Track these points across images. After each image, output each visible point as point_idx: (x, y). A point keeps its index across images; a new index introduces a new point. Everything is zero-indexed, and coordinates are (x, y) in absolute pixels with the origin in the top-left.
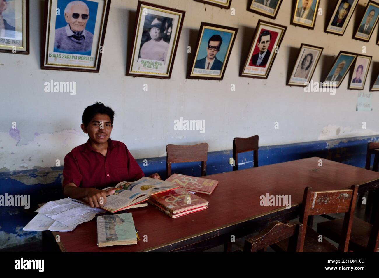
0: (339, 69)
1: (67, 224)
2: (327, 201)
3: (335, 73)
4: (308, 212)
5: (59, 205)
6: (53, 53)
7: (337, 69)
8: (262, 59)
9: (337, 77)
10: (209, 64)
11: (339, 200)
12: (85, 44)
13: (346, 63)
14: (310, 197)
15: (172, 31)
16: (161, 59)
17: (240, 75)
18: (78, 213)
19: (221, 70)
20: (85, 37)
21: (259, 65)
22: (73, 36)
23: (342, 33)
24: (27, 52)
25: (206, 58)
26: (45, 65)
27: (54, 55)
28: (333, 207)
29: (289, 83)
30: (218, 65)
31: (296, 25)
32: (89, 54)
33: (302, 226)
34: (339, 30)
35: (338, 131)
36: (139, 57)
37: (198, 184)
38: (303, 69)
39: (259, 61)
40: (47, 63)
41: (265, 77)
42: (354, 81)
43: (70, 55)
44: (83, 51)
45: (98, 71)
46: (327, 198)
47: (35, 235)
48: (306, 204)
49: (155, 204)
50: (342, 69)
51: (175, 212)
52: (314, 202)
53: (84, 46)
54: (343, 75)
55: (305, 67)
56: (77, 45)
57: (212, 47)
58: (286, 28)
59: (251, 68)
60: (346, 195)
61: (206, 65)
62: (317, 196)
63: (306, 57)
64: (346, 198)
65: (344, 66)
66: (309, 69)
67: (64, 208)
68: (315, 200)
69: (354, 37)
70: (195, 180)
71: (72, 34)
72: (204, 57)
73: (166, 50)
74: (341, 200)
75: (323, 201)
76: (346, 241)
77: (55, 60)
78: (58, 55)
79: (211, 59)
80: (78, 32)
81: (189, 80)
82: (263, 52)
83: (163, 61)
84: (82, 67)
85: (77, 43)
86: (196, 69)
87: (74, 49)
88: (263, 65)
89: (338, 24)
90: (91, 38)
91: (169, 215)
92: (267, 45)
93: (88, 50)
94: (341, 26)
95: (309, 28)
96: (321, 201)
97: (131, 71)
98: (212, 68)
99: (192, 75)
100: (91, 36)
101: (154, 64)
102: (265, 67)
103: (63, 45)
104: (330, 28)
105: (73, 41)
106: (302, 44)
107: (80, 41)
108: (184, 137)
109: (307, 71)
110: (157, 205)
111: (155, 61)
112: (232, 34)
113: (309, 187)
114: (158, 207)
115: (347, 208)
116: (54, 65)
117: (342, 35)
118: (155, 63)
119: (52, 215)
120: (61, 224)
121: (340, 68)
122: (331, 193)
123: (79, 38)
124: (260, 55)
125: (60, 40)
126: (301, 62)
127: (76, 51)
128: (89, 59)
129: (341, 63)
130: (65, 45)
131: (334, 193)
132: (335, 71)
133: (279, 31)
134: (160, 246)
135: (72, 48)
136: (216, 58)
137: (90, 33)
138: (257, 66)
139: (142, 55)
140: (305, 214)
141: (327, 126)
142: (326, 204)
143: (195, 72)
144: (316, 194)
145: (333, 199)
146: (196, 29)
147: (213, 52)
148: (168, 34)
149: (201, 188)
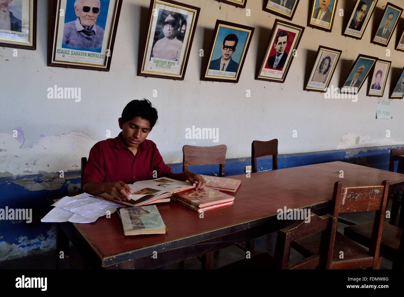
0: (358, 74)
1: (87, 217)
2: (358, 197)
3: (354, 79)
4: (338, 209)
5: (76, 200)
6: (62, 49)
7: (356, 74)
8: (279, 61)
9: (355, 82)
10: (224, 64)
11: (370, 196)
12: (95, 40)
13: (365, 67)
14: (340, 192)
15: (186, 29)
16: (174, 58)
17: (256, 78)
18: (97, 207)
19: (236, 72)
20: (96, 32)
21: (275, 68)
22: (83, 31)
23: (360, 37)
24: (34, 47)
25: (221, 58)
26: (52, 62)
27: (62, 50)
28: (364, 204)
29: (307, 88)
30: (234, 67)
31: (313, 27)
32: (99, 51)
33: (335, 219)
34: (357, 33)
35: (358, 140)
36: (152, 56)
37: (220, 182)
38: (321, 73)
39: (276, 63)
40: (54, 60)
41: (282, 80)
42: (373, 88)
43: (79, 51)
44: (93, 48)
45: (108, 69)
46: (358, 194)
47: (39, 246)
48: (336, 200)
49: (179, 200)
50: (361, 74)
51: (200, 206)
52: (344, 198)
53: (94, 42)
54: (362, 81)
55: (323, 71)
56: (87, 41)
57: (227, 47)
58: (303, 28)
59: (267, 70)
60: (377, 191)
61: (221, 66)
62: (348, 192)
63: (324, 60)
64: (377, 194)
65: (363, 71)
66: (327, 73)
67: (82, 202)
68: (345, 196)
69: (372, 41)
70: (217, 180)
71: (82, 28)
72: (219, 58)
73: (180, 49)
74: (372, 197)
75: (353, 197)
76: (378, 241)
77: (64, 56)
78: (67, 51)
79: (226, 59)
80: (89, 27)
81: (203, 82)
82: (281, 54)
83: (177, 60)
84: (91, 65)
85: (87, 38)
86: (210, 70)
87: (84, 45)
88: (280, 67)
89: (356, 27)
90: (102, 34)
91: (195, 210)
92: (284, 46)
93: (99, 46)
94: (359, 29)
95: (327, 30)
96: (351, 197)
97: (143, 70)
98: (227, 70)
99: (206, 76)
100: (101, 32)
101: (167, 64)
102: (282, 70)
103: (72, 41)
104: (348, 31)
105: (82, 36)
106: (320, 47)
107: (90, 37)
108: (197, 143)
109: (325, 75)
110: (180, 201)
111: (168, 61)
112: (248, 33)
113: (339, 182)
114: (181, 202)
115: (378, 206)
116: (62, 61)
117: (360, 39)
118: (168, 62)
119: (70, 208)
120: (81, 217)
121: (359, 72)
122: (362, 188)
123: (88, 33)
124: (277, 57)
125: (69, 35)
126: (319, 65)
127: (86, 48)
128: (99, 57)
129: (360, 67)
130: (74, 41)
131: (365, 189)
132: (354, 76)
133: (297, 32)
134: (190, 236)
135: (82, 43)
136: (231, 59)
137: (101, 28)
138: (274, 69)
139: (154, 54)
140: (335, 211)
141: (346, 134)
142: (356, 200)
143: (210, 73)
144: (347, 189)
145: (364, 196)
146: (211, 28)
147: (229, 52)
148: (182, 32)
149: (225, 186)
